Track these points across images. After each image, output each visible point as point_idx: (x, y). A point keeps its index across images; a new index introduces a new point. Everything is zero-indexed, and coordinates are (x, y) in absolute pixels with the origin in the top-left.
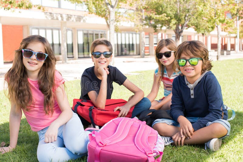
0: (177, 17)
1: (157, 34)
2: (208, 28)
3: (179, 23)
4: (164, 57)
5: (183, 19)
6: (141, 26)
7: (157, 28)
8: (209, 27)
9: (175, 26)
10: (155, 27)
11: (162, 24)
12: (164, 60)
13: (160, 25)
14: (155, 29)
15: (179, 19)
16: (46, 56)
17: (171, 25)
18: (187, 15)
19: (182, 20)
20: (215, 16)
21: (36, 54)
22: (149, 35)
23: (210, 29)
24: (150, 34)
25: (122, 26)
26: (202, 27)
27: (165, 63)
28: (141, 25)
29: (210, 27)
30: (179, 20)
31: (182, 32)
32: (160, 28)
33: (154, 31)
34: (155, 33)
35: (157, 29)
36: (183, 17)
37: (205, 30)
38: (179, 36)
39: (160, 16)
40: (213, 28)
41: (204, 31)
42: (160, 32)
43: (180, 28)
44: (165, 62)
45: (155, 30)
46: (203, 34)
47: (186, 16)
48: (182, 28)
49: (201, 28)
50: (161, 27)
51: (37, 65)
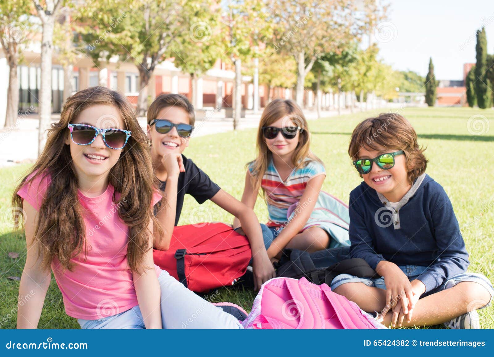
0: (144, 38)
1: (99, 71)
2: (202, 63)
3: (147, 50)
4: (280, 137)
5: (156, 42)
6: (73, 54)
7: (100, 59)
8: (205, 62)
9: (142, 56)
10: (96, 56)
11: (112, 52)
12: (279, 144)
13: (106, 53)
14: (95, 60)
15: (148, 41)
16: (128, 136)
17: (133, 54)
18: (164, 35)
19: (153, 45)
20: (231, 42)
21: (103, 134)
22: (80, 72)
23: (207, 65)
24: (82, 71)
25: (32, 51)
26: (191, 60)
27: (281, 149)
28: (72, 52)
29: (206, 60)
30: (148, 45)
31: (152, 69)
32: (105, 60)
33: (93, 64)
34: (95, 69)
35: (99, 62)
36: (156, 39)
37: (197, 67)
38: (146, 78)
39: (118, 36)
40: (212, 63)
41: (195, 69)
42: (104, 68)
43: (149, 60)
44: (279, 147)
45: (94, 62)
46: (192, 75)
47: (161, 38)
48: (153, 62)
49: (189, 63)
50: (109, 57)
51: (107, 160)
